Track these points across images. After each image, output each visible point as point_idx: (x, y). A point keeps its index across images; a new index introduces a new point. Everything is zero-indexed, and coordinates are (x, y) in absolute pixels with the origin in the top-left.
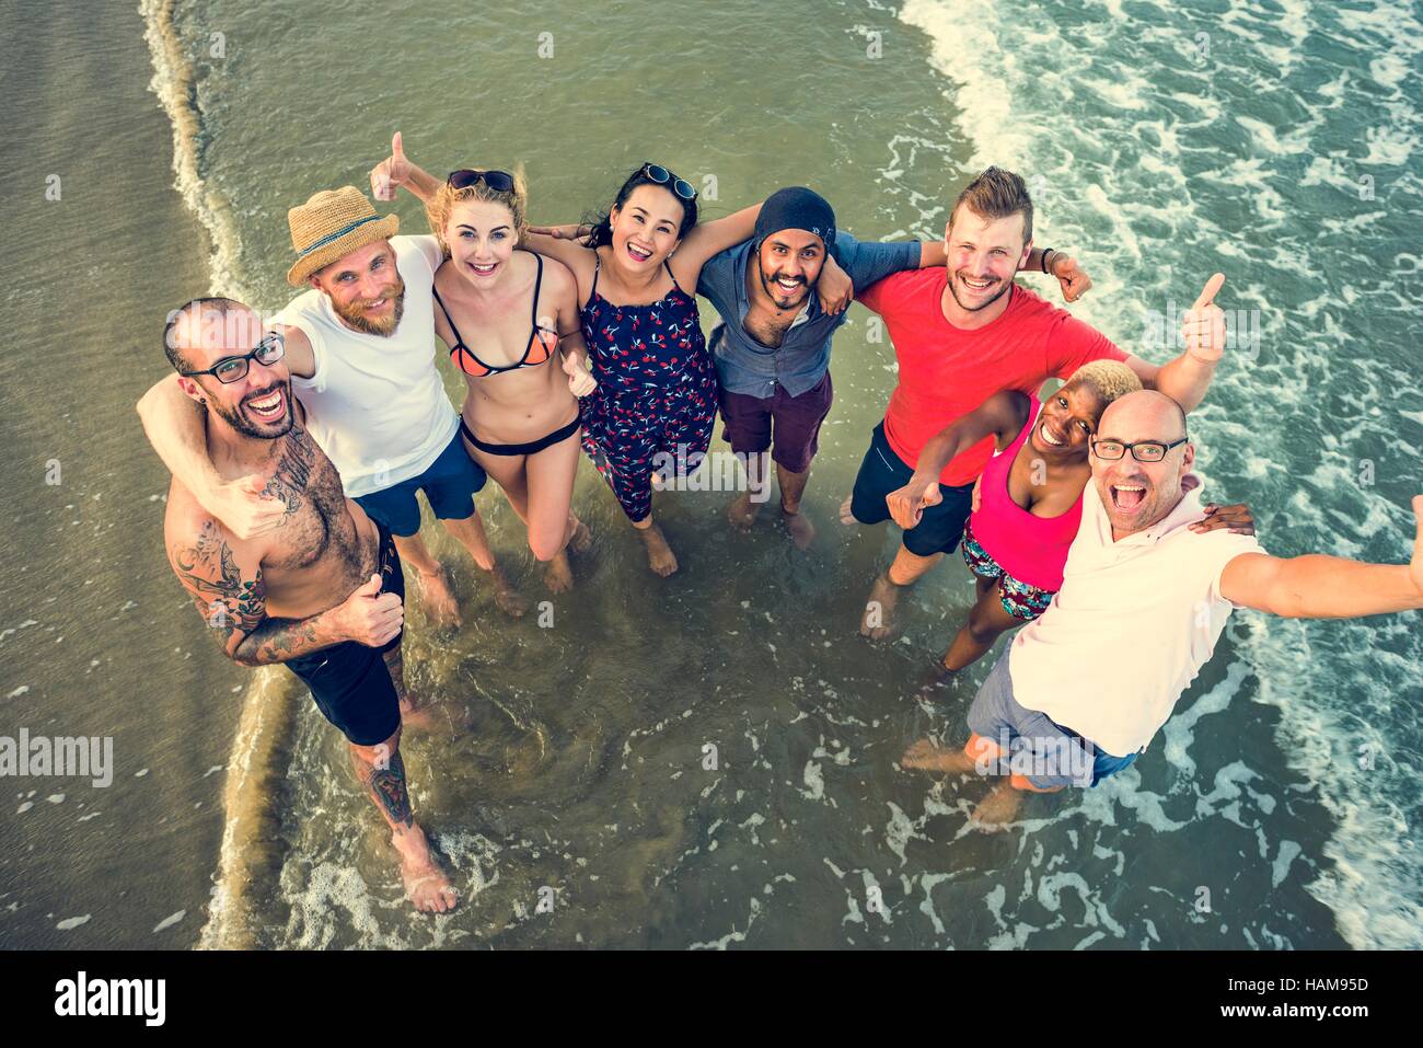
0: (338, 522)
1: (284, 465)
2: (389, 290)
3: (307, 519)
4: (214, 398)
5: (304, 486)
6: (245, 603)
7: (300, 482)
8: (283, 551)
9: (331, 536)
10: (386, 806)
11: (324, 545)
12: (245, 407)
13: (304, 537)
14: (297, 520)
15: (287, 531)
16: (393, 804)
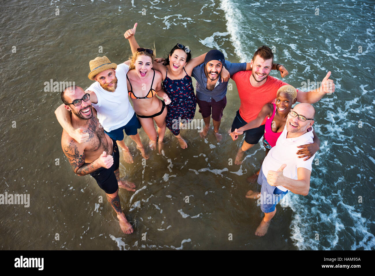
0: (103, 140)
1: (90, 126)
2: (113, 81)
3: (95, 139)
4: (73, 110)
5: (95, 131)
6: (80, 160)
7: (94, 130)
8: (90, 147)
9: (101, 143)
10: (115, 208)
11: (99, 146)
12: (81, 112)
13: (95, 144)
14: (93, 140)
15: (91, 142)
16: (117, 208)
